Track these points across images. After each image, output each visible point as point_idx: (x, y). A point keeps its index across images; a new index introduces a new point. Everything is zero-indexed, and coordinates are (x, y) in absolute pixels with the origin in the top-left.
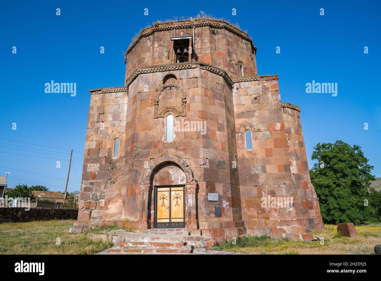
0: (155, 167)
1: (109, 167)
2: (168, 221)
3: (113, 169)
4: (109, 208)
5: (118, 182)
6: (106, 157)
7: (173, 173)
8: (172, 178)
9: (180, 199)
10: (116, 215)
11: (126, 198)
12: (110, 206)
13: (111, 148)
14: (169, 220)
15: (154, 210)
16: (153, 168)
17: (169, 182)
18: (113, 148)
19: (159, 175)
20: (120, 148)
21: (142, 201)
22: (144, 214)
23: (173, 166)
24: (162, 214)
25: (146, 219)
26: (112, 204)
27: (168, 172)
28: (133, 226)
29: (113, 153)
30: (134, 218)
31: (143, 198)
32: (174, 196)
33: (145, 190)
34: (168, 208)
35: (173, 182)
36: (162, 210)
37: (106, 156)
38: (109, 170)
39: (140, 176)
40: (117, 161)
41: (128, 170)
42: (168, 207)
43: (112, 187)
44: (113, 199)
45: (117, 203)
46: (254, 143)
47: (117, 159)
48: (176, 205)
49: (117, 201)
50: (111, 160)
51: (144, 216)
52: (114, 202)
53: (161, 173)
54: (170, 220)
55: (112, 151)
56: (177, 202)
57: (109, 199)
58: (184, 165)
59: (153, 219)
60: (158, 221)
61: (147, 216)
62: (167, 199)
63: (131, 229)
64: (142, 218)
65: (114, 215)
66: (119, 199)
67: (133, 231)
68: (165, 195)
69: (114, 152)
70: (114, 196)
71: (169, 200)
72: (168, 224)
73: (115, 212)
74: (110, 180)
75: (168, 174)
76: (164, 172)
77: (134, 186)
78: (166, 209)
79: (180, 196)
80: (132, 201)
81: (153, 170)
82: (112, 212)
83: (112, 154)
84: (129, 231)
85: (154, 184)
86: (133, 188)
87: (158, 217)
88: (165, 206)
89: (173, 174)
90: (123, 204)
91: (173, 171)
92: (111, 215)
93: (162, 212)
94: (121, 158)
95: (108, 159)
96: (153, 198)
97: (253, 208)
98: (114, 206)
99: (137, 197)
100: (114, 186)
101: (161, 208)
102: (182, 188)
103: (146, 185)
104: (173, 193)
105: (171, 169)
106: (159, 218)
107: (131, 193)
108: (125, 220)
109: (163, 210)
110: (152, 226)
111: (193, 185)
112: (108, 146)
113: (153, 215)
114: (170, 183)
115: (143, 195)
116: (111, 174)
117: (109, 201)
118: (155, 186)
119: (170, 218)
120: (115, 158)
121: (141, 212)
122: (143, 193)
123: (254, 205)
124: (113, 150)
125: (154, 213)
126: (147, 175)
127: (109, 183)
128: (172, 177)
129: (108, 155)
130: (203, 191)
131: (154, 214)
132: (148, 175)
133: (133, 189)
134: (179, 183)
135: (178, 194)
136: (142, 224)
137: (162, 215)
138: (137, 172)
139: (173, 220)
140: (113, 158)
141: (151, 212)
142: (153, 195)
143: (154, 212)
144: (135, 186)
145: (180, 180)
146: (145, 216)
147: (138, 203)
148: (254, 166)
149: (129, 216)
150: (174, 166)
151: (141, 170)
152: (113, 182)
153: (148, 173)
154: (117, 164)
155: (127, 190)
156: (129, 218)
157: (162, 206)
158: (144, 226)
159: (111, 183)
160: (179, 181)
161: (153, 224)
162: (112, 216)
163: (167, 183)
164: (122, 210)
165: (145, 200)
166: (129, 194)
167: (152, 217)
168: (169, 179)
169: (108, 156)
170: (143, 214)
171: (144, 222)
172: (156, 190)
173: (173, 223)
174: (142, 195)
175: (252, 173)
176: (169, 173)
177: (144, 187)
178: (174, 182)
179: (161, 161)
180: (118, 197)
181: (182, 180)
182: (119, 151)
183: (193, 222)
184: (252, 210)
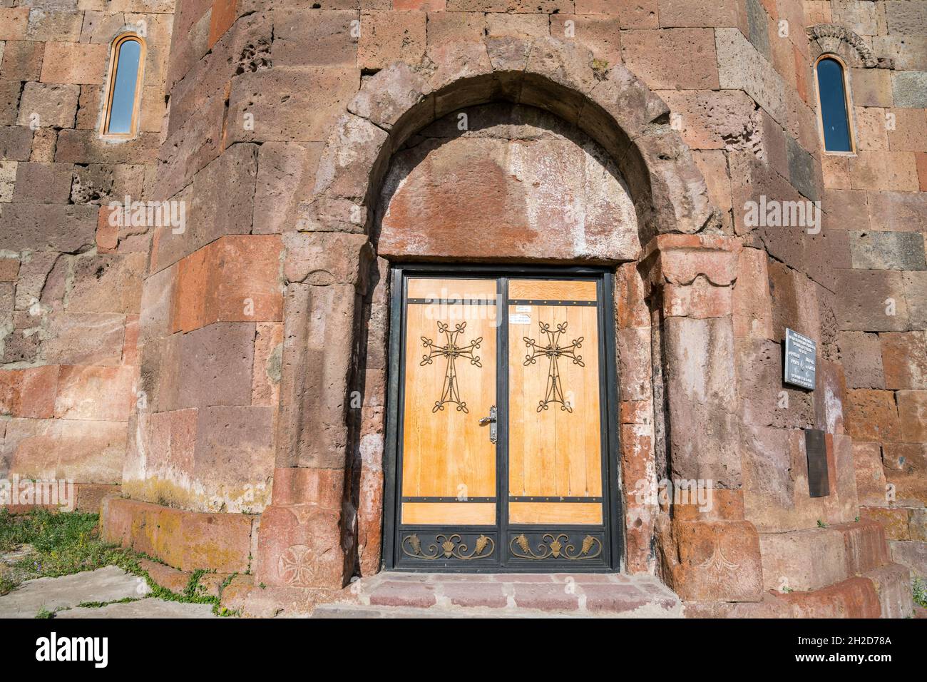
0: (407, 103)
1: (77, 187)
2: (484, 515)
3: (96, 197)
4: (59, 410)
5: (122, 269)
6: (58, 129)
7: (535, 178)
8: (522, 210)
9: (578, 361)
10: (103, 448)
11: (167, 348)
12: (66, 399)
13: (94, 82)
14: (492, 507)
15: (385, 432)
16: (391, 116)
17: (504, 232)
18: (107, 88)
19: (431, 185)
20: (144, 90)
21: (296, 359)
22: (311, 462)
23: (529, 130)
24: (441, 462)
25: (325, 505)
26: (82, 386)
27: (494, 163)
28: (211, 551)
29: (103, 115)
30: (227, 489)
31: (307, 334)
32: (530, 342)
33: (326, 278)
34: (484, 423)
35: (530, 236)
36: (442, 430)
37: (60, 125)
38: (71, 203)
39: (281, 185)
40: (123, 155)
41: (190, 161)
42: (488, 414)
43: (85, 296)
44: (87, 357)
45: (110, 382)
46: (862, 124)
47: (121, 145)
48: (544, 405)
49: (111, 374)
50: (88, 149)
51: (312, 481)
52: (92, 375)
53: (446, 172)
54: (502, 513)
55: (95, 101)
56: (555, 379)
57: (66, 357)
58: (642, 104)
59: (379, 504)
60: (412, 515)
61: (335, 476)
62: (476, 361)
63: (197, 575)
64: (297, 493)
65: (90, 449)
66: (127, 363)
67: (213, 591)
68: (460, 328)
69: (111, 109)
70: (93, 342)
71: (491, 365)
72: (481, 542)
73: (98, 435)
74: (79, 256)
75: (498, 177)
76: (465, 166)
77: (229, 247)
78: (467, 432)
79: (577, 344)
80: (211, 359)
81: (394, 133)
82: (79, 434)
83: (94, 117)
84: (179, 590)
85: (391, 240)
86: (222, 264)
87: (411, 484)
88: (462, 407)
89: (536, 185)
90: (141, 381)
91: (530, 161)
92: (70, 448)
93: (440, 445)
94: (146, 139)
95: (71, 139)
96: (375, 343)
97: (867, 440)
98: (90, 400)
99: (250, 330)
100: (100, 290)
101: (434, 421)
102: (588, 290)
103: (337, 235)
104: (520, 318)
105: (515, 146)
106: (418, 494)
107: (209, 301)
108: (150, 493)
109: (451, 438)
110: (367, 556)
111: (715, 257)
112: (77, 74)
113: (378, 468)
114: (513, 246)
115: (309, 310)
116: (84, 226)
117: (65, 370)
118: (394, 261)
119: (502, 499)
120: (110, 137)
121: (288, 442)
122: (310, 300)
123: (869, 427)
124: (104, 98)
125: (384, 453)
126: (345, 157)
127: (70, 270)
128: (522, 200)
129: (71, 119)
130: (753, 316)
131: (383, 465)
132: (357, 166)
133: (224, 270)
134: (581, 248)
135: (562, 329)
136: (292, 543)
137: (441, 473)
138: (256, 154)
139: (519, 514)
140: (101, 136)
141: (361, 449)
142: (376, 325)
143: (380, 449)
144: (243, 248)
145: (587, 227)
146: (323, 478)
147: (258, 376)
148: (863, 231)
149: (184, 466)
150: (540, 131)
151: (292, 144)
152: (94, 269)
153: (357, 147)
154: (125, 172)
155: (176, 292)
156: (184, 482)
157: (439, 406)
158: (308, 560)
159: (82, 270)
160: (579, 232)
161: (374, 541)
162: (74, 454)
163: (486, 245)
164: (132, 422)
165: (322, 355)
166: (191, 313)
167: (371, 486)
168: (499, 211)
169: (69, 125)
170: (302, 462)
171: (309, 530)
172: (395, 286)
173: (529, 530)
174: (303, 308)
175: (856, 265)
176: (500, 171)
177: (318, 249)
178: (543, 235)
179: (456, 71)
180: (119, 348)
181: (602, 228)
182: (137, 104)
183: (727, 538)
184: (861, 452)
